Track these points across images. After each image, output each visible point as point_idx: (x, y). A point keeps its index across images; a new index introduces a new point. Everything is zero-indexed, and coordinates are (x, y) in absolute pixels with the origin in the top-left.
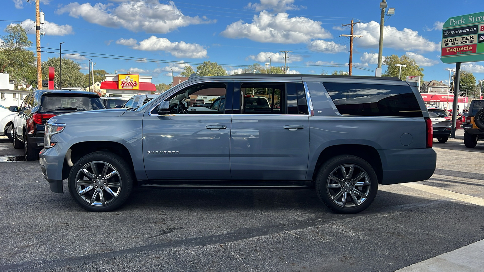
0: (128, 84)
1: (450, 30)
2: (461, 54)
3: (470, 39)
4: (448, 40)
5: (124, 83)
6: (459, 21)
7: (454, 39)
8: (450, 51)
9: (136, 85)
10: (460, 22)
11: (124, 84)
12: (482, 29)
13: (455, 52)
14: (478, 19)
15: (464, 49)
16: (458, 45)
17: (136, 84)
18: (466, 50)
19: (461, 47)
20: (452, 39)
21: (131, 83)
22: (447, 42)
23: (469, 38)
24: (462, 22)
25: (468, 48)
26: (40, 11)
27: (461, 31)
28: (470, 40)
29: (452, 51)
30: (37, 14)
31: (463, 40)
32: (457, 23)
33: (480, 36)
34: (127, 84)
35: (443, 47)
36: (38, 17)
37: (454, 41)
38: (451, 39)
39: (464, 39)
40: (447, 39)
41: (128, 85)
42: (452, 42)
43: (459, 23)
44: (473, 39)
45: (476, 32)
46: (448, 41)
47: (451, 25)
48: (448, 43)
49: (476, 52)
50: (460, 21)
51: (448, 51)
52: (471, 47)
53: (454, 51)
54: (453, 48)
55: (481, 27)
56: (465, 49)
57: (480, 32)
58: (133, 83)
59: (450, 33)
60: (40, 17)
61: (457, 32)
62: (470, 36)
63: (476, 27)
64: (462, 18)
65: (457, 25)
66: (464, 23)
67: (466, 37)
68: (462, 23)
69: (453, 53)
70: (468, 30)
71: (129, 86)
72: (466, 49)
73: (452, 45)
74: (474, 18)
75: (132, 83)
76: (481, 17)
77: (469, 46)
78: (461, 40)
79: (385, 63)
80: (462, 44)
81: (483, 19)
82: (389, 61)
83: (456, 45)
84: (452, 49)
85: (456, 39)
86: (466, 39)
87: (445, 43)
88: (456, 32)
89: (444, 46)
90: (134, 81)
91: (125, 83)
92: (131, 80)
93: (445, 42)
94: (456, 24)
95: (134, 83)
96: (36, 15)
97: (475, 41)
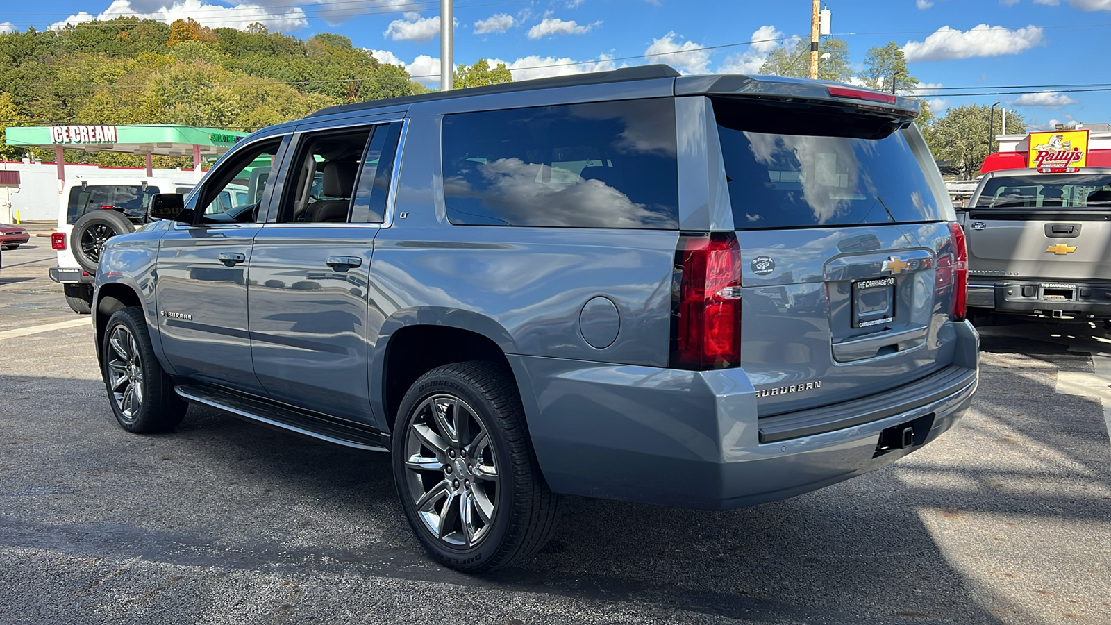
0: (1054, 157)
5: (1044, 154)
9: (1078, 157)
11: (1043, 157)
17: (1077, 154)
21: (1064, 152)
26: (822, 9)
30: (814, 16)
34: (1052, 157)
36: (816, 22)
41: (1056, 159)
58: (1068, 154)
60: (820, 23)
71: (1058, 161)
75: (1066, 154)
90: (1073, 147)
91: (1046, 155)
92: (1063, 146)
95: (1073, 154)
96: (813, 19)
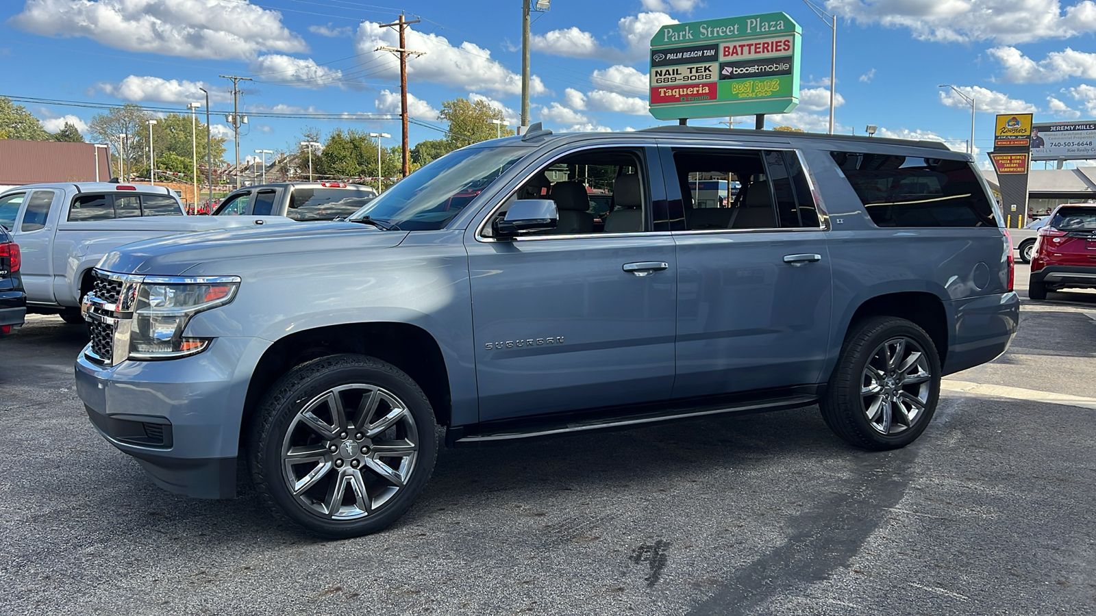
1: (666, 52)
2: (688, 101)
3: (705, 71)
4: (661, 71)
6: (681, 33)
7: (674, 70)
8: (667, 94)
10: (684, 36)
12: (727, 53)
13: (677, 96)
14: (718, 32)
15: (693, 91)
16: (681, 82)
18: (698, 94)
19: (687, 87)
20: (671, 69)
22: (661, 75)
23: (703, 70)
24: (689, 37)
25: (701, 89)
27: (686, 55)
28: (704, 74)
29: (670, 94)
31: (691, 72)
32: (679, 37)
33: (722, 66)
35: (652, 85)
37: (674, 74)
38: (668, 71)
39: (694, 70)
40: (661, 69)
42: (670, 77)
43: (681, 38)
44: (710, 71)
45: (714, 58)
46: (663, 74)
47: (666, 40)
48: (663, 77)
49: (716, 99)
50: (684, 33)
51: (662, 95)
52: (707, 88)
53: (674, 94)
54: (672, 88)
55: (725, 48)
56: (695, 92)
57: (722, 59)
59: (666, 57)
61: (680, 55)
62: (703, 65)
63: (715, 47)
64: (687, 28)
65: (679, 42)
66: (691, 37)
67: (697, 68)
68: (687, 38)
69: (672, 99)
70: (700, 53)
72: (698, 91)
73: (670, 83)
74: (709, 29)
76: (723, 29)
77: (704, 85)
78: (687, 73)
79: (443, 116)
80: (690, 81)
81: (726, 34)
82: (451, 111)
83: (677, 82)
84: (670, 91)
85: (677, 70)
86: (697, 72)
87: (657, 78)
88: (676, 56)
89: (655, 84)
93: (656, 76)
94: (677, 39)
97: (715, 78)
